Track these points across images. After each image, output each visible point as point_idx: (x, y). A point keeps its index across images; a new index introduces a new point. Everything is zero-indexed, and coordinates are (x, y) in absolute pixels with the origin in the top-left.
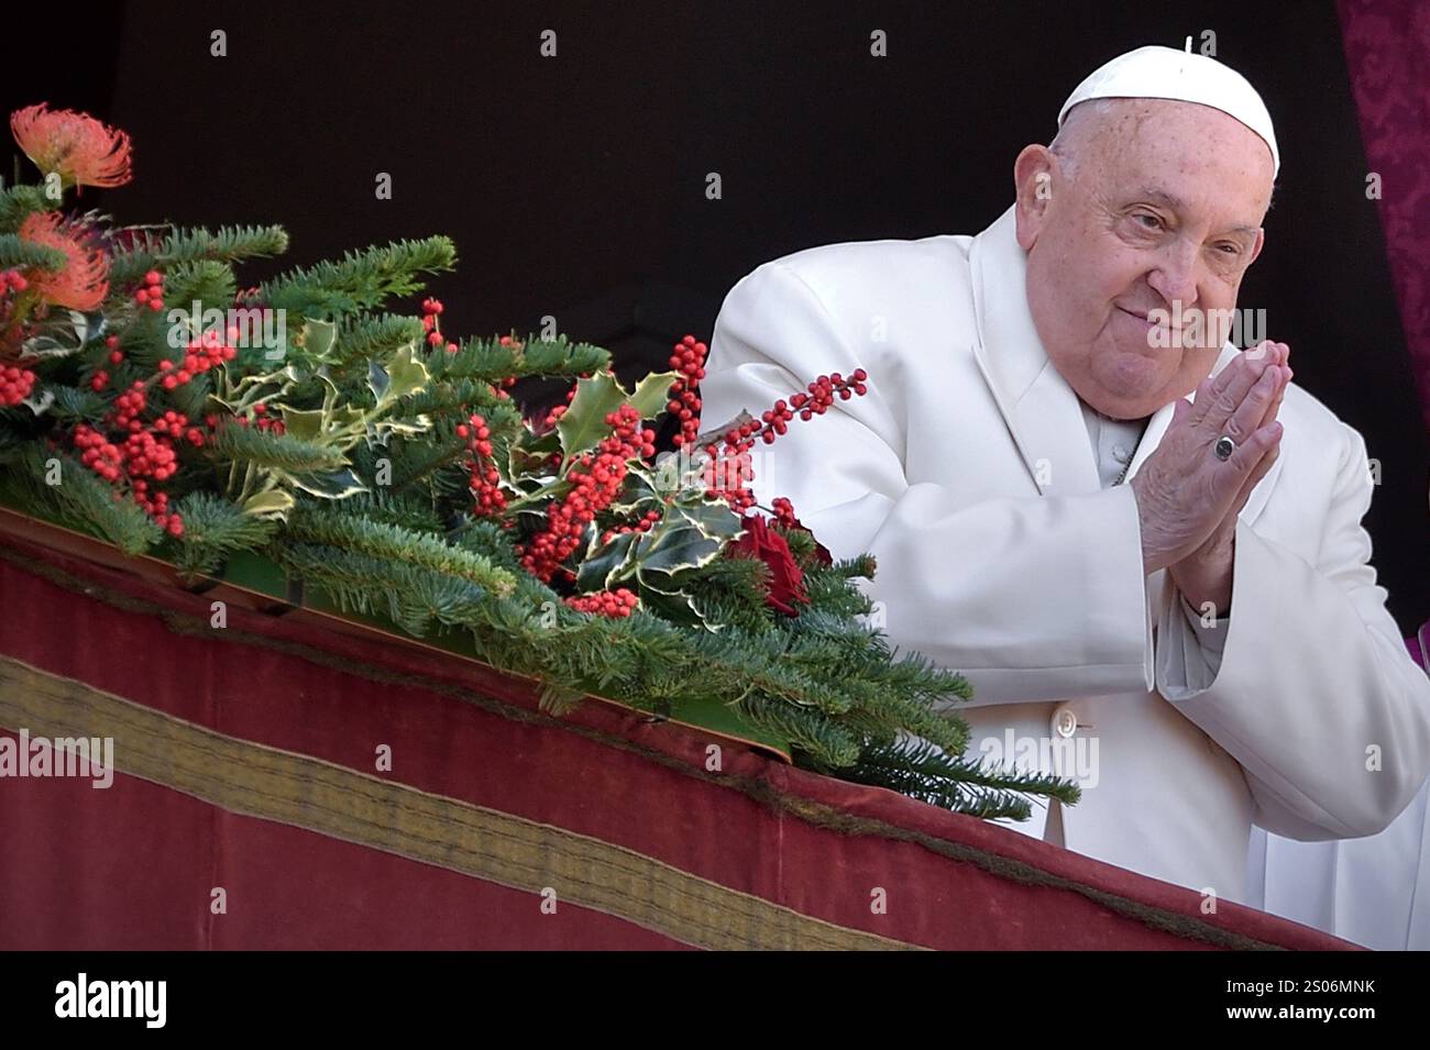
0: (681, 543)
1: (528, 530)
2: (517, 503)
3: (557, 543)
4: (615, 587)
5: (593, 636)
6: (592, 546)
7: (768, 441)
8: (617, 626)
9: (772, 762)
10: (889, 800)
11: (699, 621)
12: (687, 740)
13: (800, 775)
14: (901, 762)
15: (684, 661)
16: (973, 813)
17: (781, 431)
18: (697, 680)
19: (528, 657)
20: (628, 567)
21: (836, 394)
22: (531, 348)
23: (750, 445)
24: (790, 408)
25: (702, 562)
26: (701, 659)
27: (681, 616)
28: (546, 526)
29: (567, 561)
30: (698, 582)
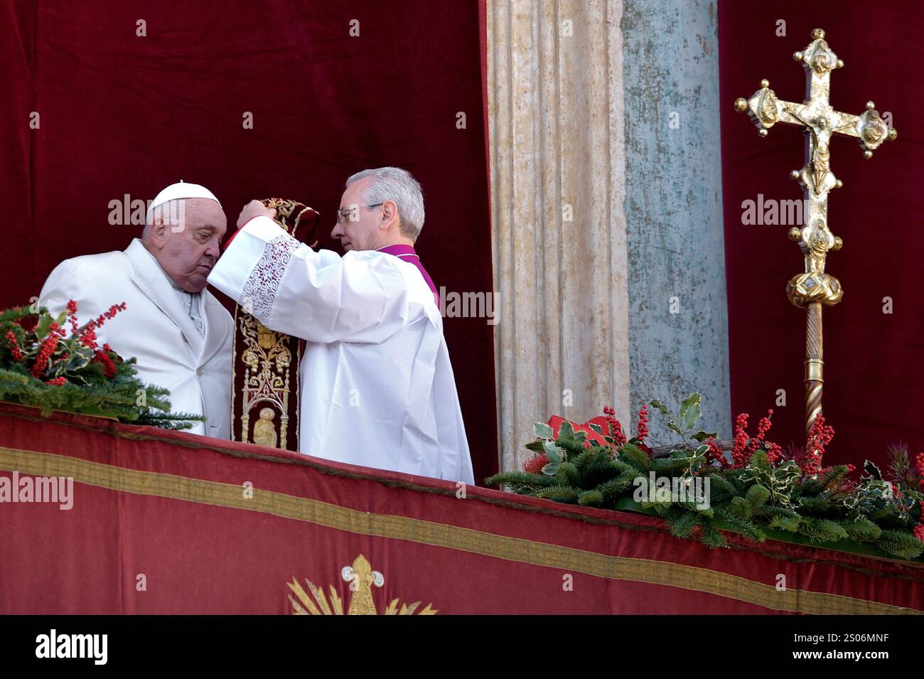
0: (77, 361)
1: (30, 363)
2: (25, 356)
3: (39, 366)
4: (58, 377)
5: (54, 392)
6: (50, 366)
7: (99, 327)
8: (60, 388)
9: (114, 423)
10: (150, 429)
11: (85, 383)
12: (87, 420)
13: (123, 425)
14: (152, 417)
15: (82, 396)
16: (176, 429)
17: (102, 323)
18: (87, 401)
19: (35, 401)
20: (62, 370)
21: (117, 311)
22: (23, 309)
25: (84, 366)
26: (87, 394)
27: (80, 383)
28: (35, 362)
29: (43, 371)
30: (83, 372)
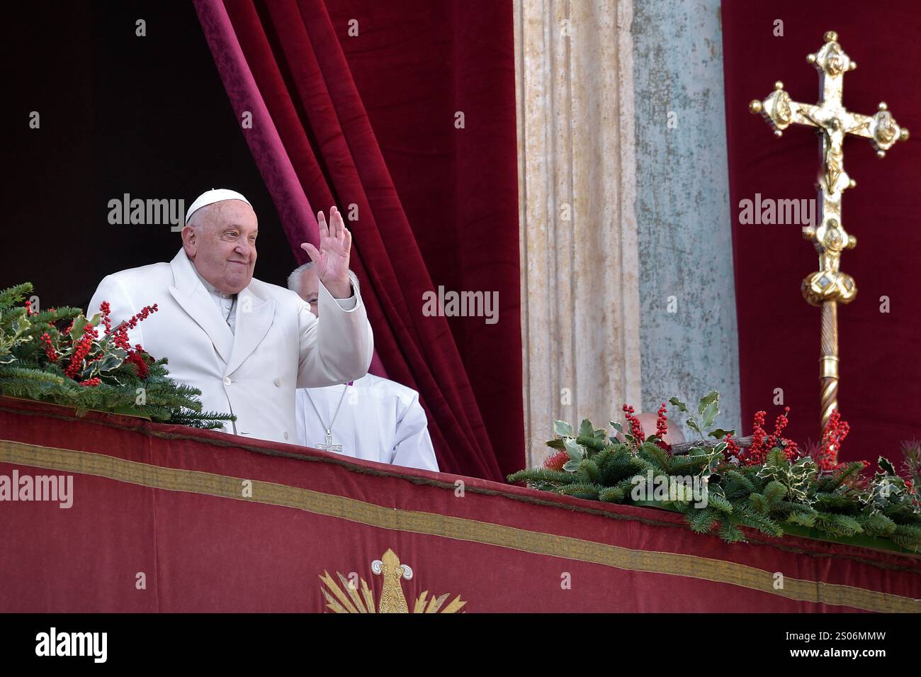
0: (110, 362)
1: (65, 364)
2: (60, 357)
3: (74, 367)
4: (93, 377)
5: (88, 393)
6: (85, 366)
8: (95, 388)
9: (146, 422)
10: (181, 427)
11: (119, 384)
12: (120, 419)
13: (154, 424)
14: (183, 416)
15: (116, 396)
16: (206, 428)
18: (120, 401)
19: (70, 401)
20: (96, 371)
21: (149, 312)
22: (59, 311)
23: (126, 330)
24: (136, 318)
25: (117, 367)
26: (121, 395)
27: (113, 383)
28: (70, 362)
29: (78, 372)
30: (117, 372)
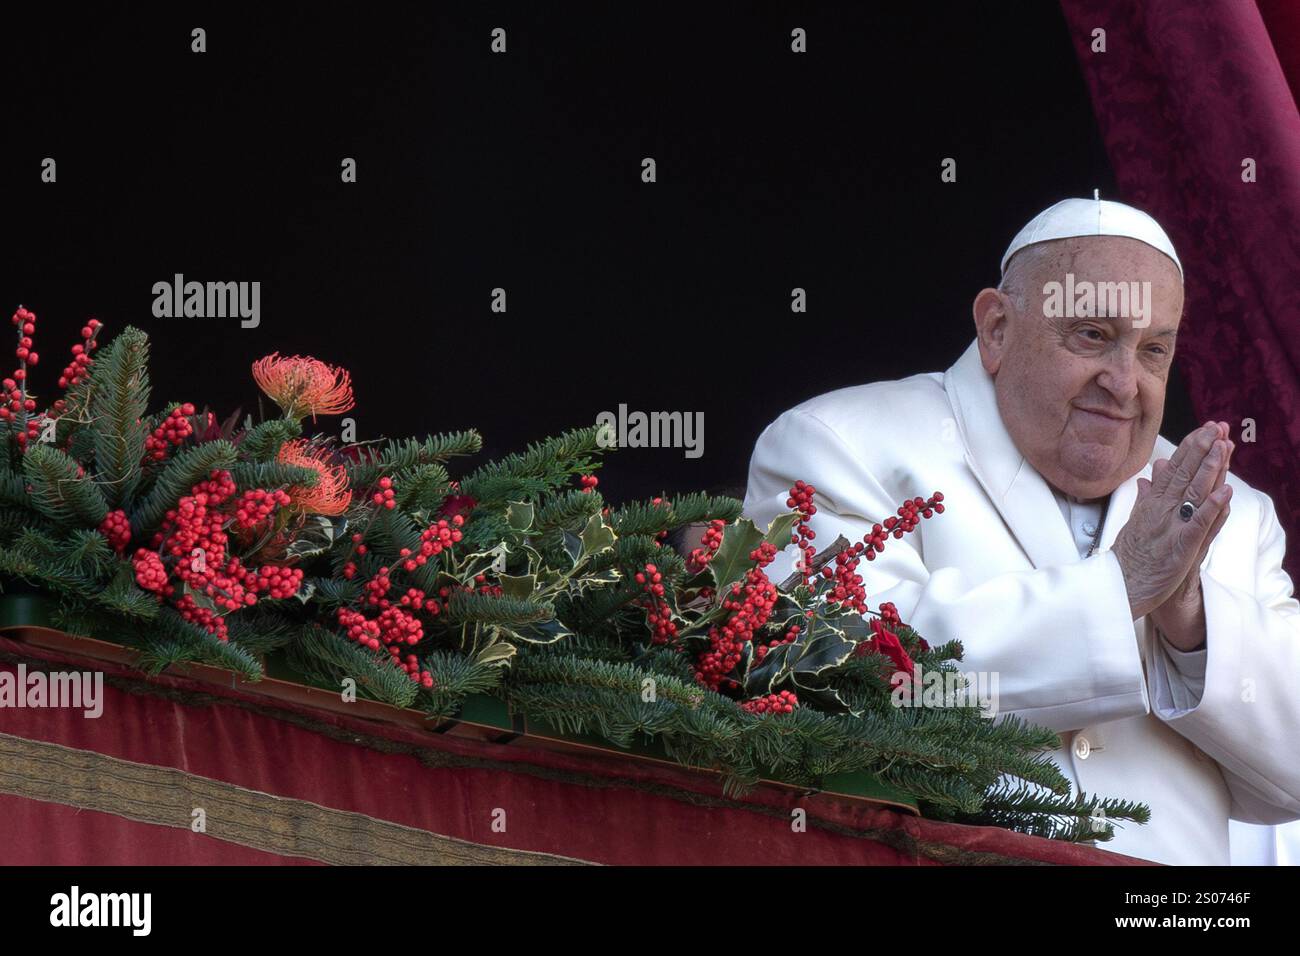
0: (821, 649)
1: (697, 651)
2: (685, 630)
3: (723, 660)
4: (777, 690)
5: (765, 732)
6: (751, 659)
7: (871, 558)
8: (783, 722)
9: (905, 817)
10: (1000, 836)
11: (845, 709)
12: (837, 806)
13: (928, 824)
14: (1004, 804)
15: (839, 743)
16: (1067, 838)
17: (880, 549)
18: (848, 757)
19: (711, 755)
20: (784, 673)
21: (921, 515)
22: (680, 504)
23: (857, 562)
24: (885, 530)
25: (840, 662)
26: (852, 739)
27: (831, 707)
28: (710, 646)
29: (731, 674)
30: (837, 677)
